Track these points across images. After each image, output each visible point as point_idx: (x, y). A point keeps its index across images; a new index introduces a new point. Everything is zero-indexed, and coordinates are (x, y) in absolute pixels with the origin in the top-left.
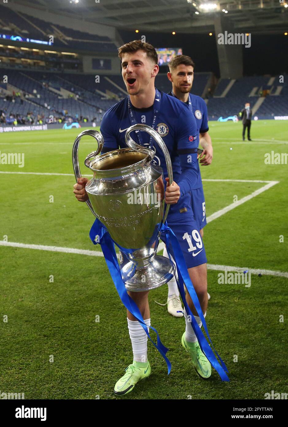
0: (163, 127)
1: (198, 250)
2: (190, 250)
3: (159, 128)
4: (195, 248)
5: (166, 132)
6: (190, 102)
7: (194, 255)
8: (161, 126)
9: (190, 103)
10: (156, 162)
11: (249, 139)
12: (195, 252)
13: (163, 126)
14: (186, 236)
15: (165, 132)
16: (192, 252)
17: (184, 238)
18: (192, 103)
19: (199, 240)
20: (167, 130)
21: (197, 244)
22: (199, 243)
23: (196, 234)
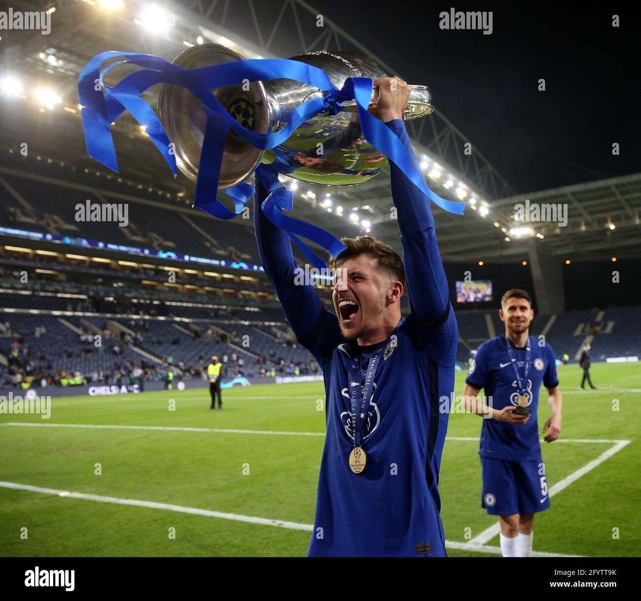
6: (529, 347)
9: (528, 349)
11: (592, 387)
18: (531, 349)
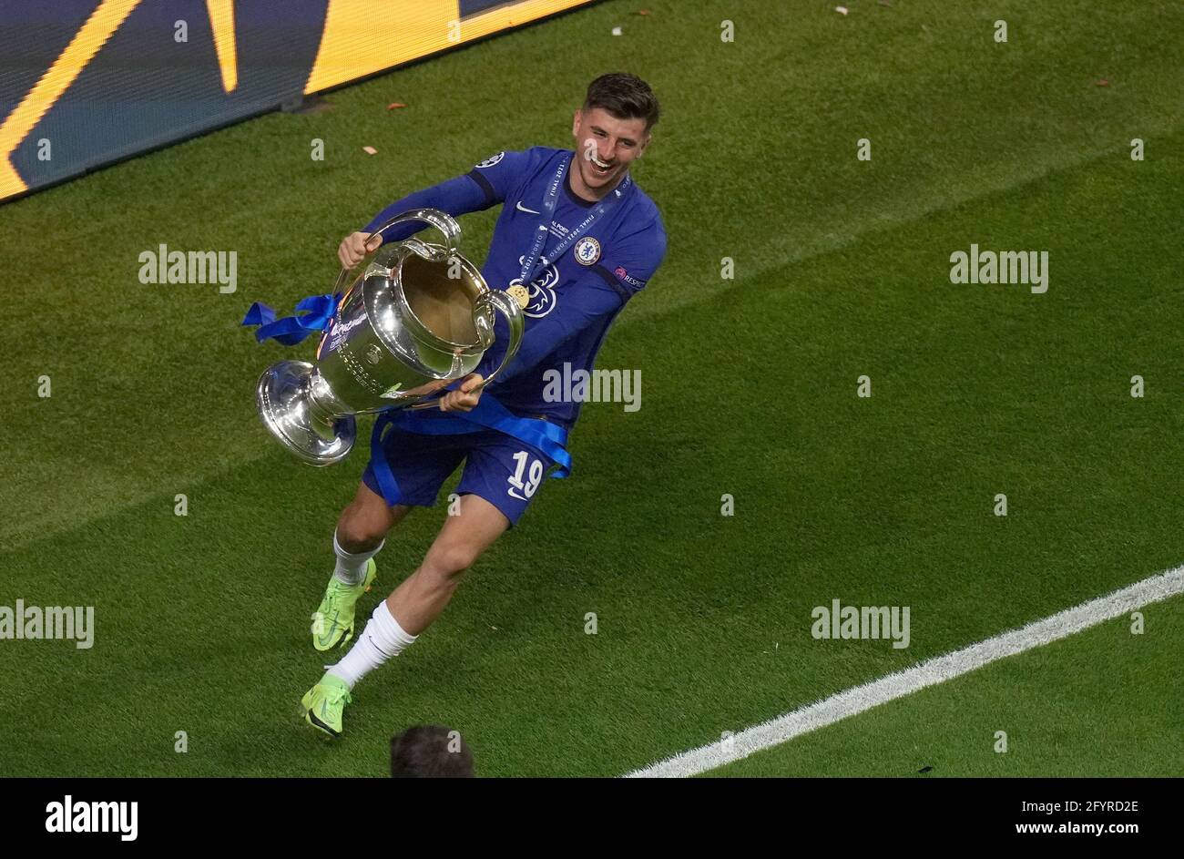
0: (591, 247)
1: (521, 493)
2: (511, 480)
3: (585, 244)
4: (520, 486)
5: (592, 260)
7: (511, 492)
8: (590, 244)
10: (546, 301)
12: (516, 490)
13: (593, 246)
14: (521, 457)
15: (590, 258)
16: (511, 486)
17: (516, 456)
19: (535, 482)
20: (596, 256)
21: (528, 485)
22: (532, 487)
23: (538, 470)
